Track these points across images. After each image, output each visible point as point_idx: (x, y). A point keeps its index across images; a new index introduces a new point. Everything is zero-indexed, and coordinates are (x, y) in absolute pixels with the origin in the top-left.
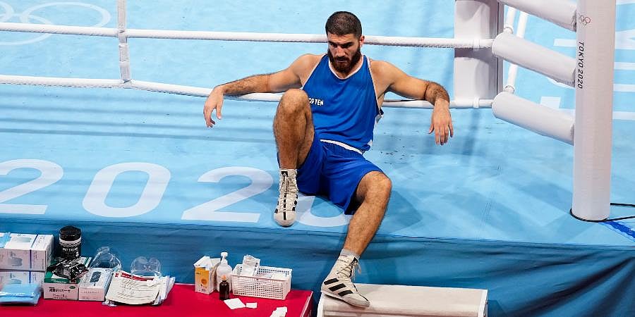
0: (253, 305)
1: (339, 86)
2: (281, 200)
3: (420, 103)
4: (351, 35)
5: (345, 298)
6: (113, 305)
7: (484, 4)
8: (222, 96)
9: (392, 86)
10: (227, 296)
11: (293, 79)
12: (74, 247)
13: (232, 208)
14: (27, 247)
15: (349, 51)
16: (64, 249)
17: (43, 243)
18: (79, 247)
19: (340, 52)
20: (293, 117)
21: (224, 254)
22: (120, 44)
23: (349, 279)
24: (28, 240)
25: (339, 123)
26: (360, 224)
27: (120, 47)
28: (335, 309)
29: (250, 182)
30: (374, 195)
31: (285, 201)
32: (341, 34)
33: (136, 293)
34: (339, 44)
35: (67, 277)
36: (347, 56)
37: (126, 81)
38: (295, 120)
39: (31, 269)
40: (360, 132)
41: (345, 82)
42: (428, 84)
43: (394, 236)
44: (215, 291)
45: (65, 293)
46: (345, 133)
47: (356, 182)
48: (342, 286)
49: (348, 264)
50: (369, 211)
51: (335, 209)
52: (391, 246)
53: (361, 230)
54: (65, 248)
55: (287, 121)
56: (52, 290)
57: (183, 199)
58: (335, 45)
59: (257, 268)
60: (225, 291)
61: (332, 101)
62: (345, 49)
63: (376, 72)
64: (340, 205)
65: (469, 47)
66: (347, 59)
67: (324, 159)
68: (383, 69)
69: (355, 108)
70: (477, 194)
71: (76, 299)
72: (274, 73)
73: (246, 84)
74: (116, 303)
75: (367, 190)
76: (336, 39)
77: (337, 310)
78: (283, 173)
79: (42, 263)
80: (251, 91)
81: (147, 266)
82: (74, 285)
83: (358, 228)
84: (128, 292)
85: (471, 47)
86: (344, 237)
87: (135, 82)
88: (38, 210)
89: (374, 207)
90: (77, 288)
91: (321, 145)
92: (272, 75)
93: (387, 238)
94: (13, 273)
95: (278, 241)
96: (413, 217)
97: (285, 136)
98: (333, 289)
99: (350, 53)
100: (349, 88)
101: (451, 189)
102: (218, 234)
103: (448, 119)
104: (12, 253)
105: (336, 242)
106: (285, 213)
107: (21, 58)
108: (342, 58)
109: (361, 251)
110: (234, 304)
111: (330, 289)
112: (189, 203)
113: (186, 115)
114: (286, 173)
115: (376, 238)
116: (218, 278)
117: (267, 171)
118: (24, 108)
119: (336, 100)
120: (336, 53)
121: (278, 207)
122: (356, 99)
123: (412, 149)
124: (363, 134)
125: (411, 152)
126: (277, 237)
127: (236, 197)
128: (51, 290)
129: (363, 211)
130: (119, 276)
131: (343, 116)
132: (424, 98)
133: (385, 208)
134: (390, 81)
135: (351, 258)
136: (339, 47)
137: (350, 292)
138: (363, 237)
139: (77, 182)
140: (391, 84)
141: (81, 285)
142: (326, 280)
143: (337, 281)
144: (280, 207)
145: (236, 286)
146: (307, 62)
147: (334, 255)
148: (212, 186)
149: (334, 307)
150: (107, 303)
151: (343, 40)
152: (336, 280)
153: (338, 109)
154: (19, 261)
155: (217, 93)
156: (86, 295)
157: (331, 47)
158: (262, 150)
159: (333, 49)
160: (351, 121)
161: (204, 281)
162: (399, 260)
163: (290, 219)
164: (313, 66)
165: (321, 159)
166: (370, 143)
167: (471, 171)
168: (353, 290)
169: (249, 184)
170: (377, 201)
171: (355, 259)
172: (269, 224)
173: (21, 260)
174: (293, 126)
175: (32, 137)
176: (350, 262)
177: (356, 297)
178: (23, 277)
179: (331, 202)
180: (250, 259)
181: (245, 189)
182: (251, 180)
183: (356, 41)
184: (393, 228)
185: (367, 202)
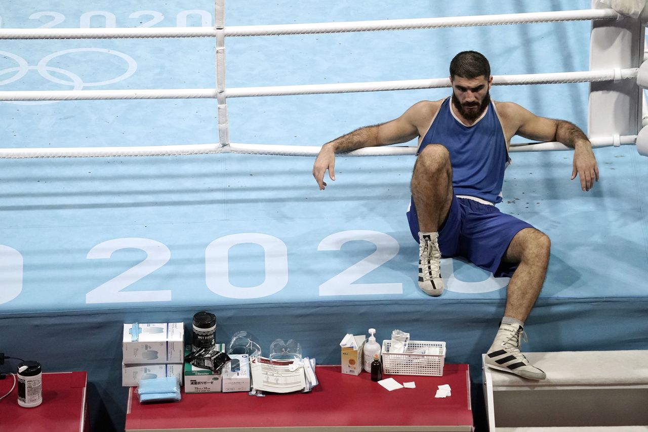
0: (411, 385)
1: (465, 135)
2: (424, 266)
3: (550, 145)
4: (482, 77)
5: (517, 371)
6: (261, 395)
7: (625, 30)
8: (333, 155)
9: (521, 129)
10: (379, 376)
11: (409, 129)
12: (211, 335)
13: (368, 279)
14: (161, 338)
15: (480, 94)
16: (199, 337)
17: (176, 333)
18: (214, 333)
19: (471, 97)
20: (436, 176)
21: (372, 331)
22: (219, 106)
23: (517, 350)
24: (161, 331)
25: (470, 175)
26: (522, 288)
27: (219, 108)
28: (506, 384)
29: (373, 248)
30: (534, 255)
31: (429, 268)
32: (471, 76)
33: (281, 380)
34: (469, 88)
35: (209, 368)
36: (477, 101)
37: (224, 145)
38: (437, 180)
39: (168, 362)
40: (492, 183)
41: (472, 130)
42: (558, 124)
43: (558, 299)
44: (363, 371)
45: (208, 385)
46: (478, 186)
47: (506, 241)
48: (512, 358)
49: (513, 333)
50: (530, 274)
51: (479, 271)
52: (555, 310)
53: (524, 294)
54: (202, 336)
55: (429, 181)
56: (194, 382)
57: (310, 272)
58: (464, 89)
59: (407, 343)
60: (378, 370)
61: (459, 152)
62: (475, 93)
63: (504, 115)
64: (486, 267)
65: (610, 79)
66: (477, 104)
67: (463, 216)
68: (510, 111)
69: (486, 158)
70: (630, 242)
71: (219, 390)
72: (382, 124)
73: (356, 139)
74: (264, 392)
75: (524, 250)
76: (465, 83)
77: (507, 384)
78: (425, 237)
79: (178, 355)
80: (361, 145)
81: (286, 349)
82: (217, 376)
83: (520, 292)
84: (272, 379)
85: (612, 78)
86: (503, 303)
87: (234, 146)
88: (163, 296)
89: (535, 268)
90: (220, 380)
91: (458, 203)
92: (381, 126)
93: (551, 301)
94: (148, 367)
95: (428, 313)
96: (571, 276)
97: (428, 198)
98: (500, 362)
99: (480, 97)
100: (477, 136)
101: (597, 239)
102: (362, 310)
103: (593, 162)
104: (147, 345)
105: (493, 309)
106: (432, 282)
107: (61, 119)
108: (473, 103)
109: (525, 318)
110: (389, 384)
111: (497, 361)
112: (320, 275)
113: (271, 174)
114: (429, 237)
115: (540, 302)
116: (366, 358)
117: (386, 233)
118: (92, 179)
119: (463, 150)
120: (465, 98)
121: (421, 275)
122: (486, 147)
123: (533, 195)
124: (495, 185)
125: (535, 198)
126: (429, 309)
127: (366, 266)
128: (192, 383)
129: (523, 274)
130: (256, 361)
131: (472, 168)
132: (555, 139)
133: (545, 269)
134: (518, 123)
135: (516, 326)
136: (469, 92)
137: (522, 364)
138: (526, 302)
139: (190, 261)
140: (520, 127)
141: (224, 375)
142: (490, 352)
143: (505, 352)
144: (425, 274)
145: (387, 365)
146: (425, 110)
147: (494, 323)
148: (336, 254)
149: (504, 381)
150: (253, 393)
151: (474, 83)
152: (502, 352)
153: (467, 159)
154: (155, 354)
155: (328, 151)
156: (231, 386)
157: (458, 92)
158: (372, 209)
159: (461, 95)
160: (482, 172)
161: (352, 362)
162: (562, 324)
163: (440, 288)
164: (433, 114)
165: (459, 217)
166: (501, 195)
167: (612, 216)
168: (524, 361)
169: (375, 250)
170: (538, 262)
171: (520, 327)
172: (415, 294)
173: (157, 353)
174: (435, 185)
175: (116, 211)
176: (516, 330)
177: (529, 369)
178: (159, 371)
179: (473, 264)
180: (398, 333)
181: (372, 257)
182: (375, 246)
183: (486, 83)
184: (554, 290)
185: (526, 263)
